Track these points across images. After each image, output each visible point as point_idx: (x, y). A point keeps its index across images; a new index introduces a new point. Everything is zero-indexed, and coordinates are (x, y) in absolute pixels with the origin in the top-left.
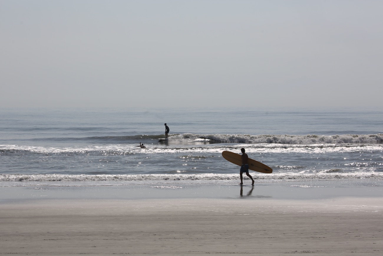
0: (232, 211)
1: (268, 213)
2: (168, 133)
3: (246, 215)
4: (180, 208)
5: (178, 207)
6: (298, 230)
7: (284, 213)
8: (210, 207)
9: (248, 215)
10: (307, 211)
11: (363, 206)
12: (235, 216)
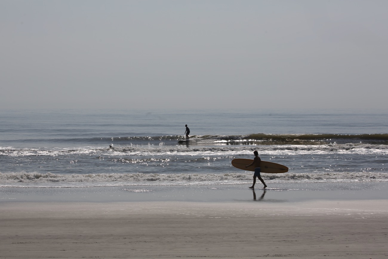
0: (203, 214)
1: (240, 216)
2: (189, 134)
3: (217, 218)
4: (151, 211)
5: (148, 210)
6: (270, 233)
7: (255, 216)
8: (180, 210)
9: (220, 218)
10: (279, 214)
11: (336, 209)
12: (207, 219)
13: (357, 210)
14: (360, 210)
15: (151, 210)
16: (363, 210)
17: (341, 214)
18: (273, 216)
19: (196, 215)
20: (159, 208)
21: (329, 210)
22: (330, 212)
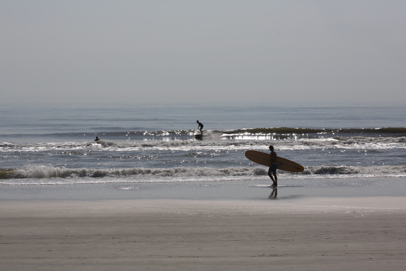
0: (195, 212)
1: (233, 215)
3: (210, 217)
5: (138, 208)
6: (266, 232)
7: (250, 214)
8: (171, 208)
9: (213, 217)
10: (274, 213)
11: (334, 206)
12: (199, 217)
13: (357, 207)
14: (360, 208)
15: (141, 208)
16: (362, 208)
17: (339, 212)
18: (268, 214)
19: (188, 214)
20: (149, 206)
21: (327, 208)
22: (328, 209)
